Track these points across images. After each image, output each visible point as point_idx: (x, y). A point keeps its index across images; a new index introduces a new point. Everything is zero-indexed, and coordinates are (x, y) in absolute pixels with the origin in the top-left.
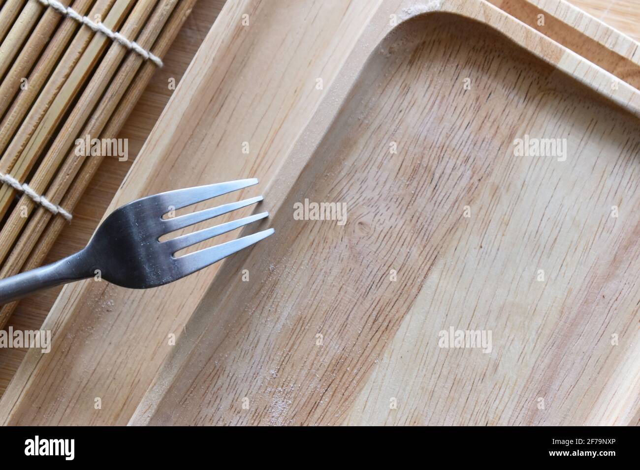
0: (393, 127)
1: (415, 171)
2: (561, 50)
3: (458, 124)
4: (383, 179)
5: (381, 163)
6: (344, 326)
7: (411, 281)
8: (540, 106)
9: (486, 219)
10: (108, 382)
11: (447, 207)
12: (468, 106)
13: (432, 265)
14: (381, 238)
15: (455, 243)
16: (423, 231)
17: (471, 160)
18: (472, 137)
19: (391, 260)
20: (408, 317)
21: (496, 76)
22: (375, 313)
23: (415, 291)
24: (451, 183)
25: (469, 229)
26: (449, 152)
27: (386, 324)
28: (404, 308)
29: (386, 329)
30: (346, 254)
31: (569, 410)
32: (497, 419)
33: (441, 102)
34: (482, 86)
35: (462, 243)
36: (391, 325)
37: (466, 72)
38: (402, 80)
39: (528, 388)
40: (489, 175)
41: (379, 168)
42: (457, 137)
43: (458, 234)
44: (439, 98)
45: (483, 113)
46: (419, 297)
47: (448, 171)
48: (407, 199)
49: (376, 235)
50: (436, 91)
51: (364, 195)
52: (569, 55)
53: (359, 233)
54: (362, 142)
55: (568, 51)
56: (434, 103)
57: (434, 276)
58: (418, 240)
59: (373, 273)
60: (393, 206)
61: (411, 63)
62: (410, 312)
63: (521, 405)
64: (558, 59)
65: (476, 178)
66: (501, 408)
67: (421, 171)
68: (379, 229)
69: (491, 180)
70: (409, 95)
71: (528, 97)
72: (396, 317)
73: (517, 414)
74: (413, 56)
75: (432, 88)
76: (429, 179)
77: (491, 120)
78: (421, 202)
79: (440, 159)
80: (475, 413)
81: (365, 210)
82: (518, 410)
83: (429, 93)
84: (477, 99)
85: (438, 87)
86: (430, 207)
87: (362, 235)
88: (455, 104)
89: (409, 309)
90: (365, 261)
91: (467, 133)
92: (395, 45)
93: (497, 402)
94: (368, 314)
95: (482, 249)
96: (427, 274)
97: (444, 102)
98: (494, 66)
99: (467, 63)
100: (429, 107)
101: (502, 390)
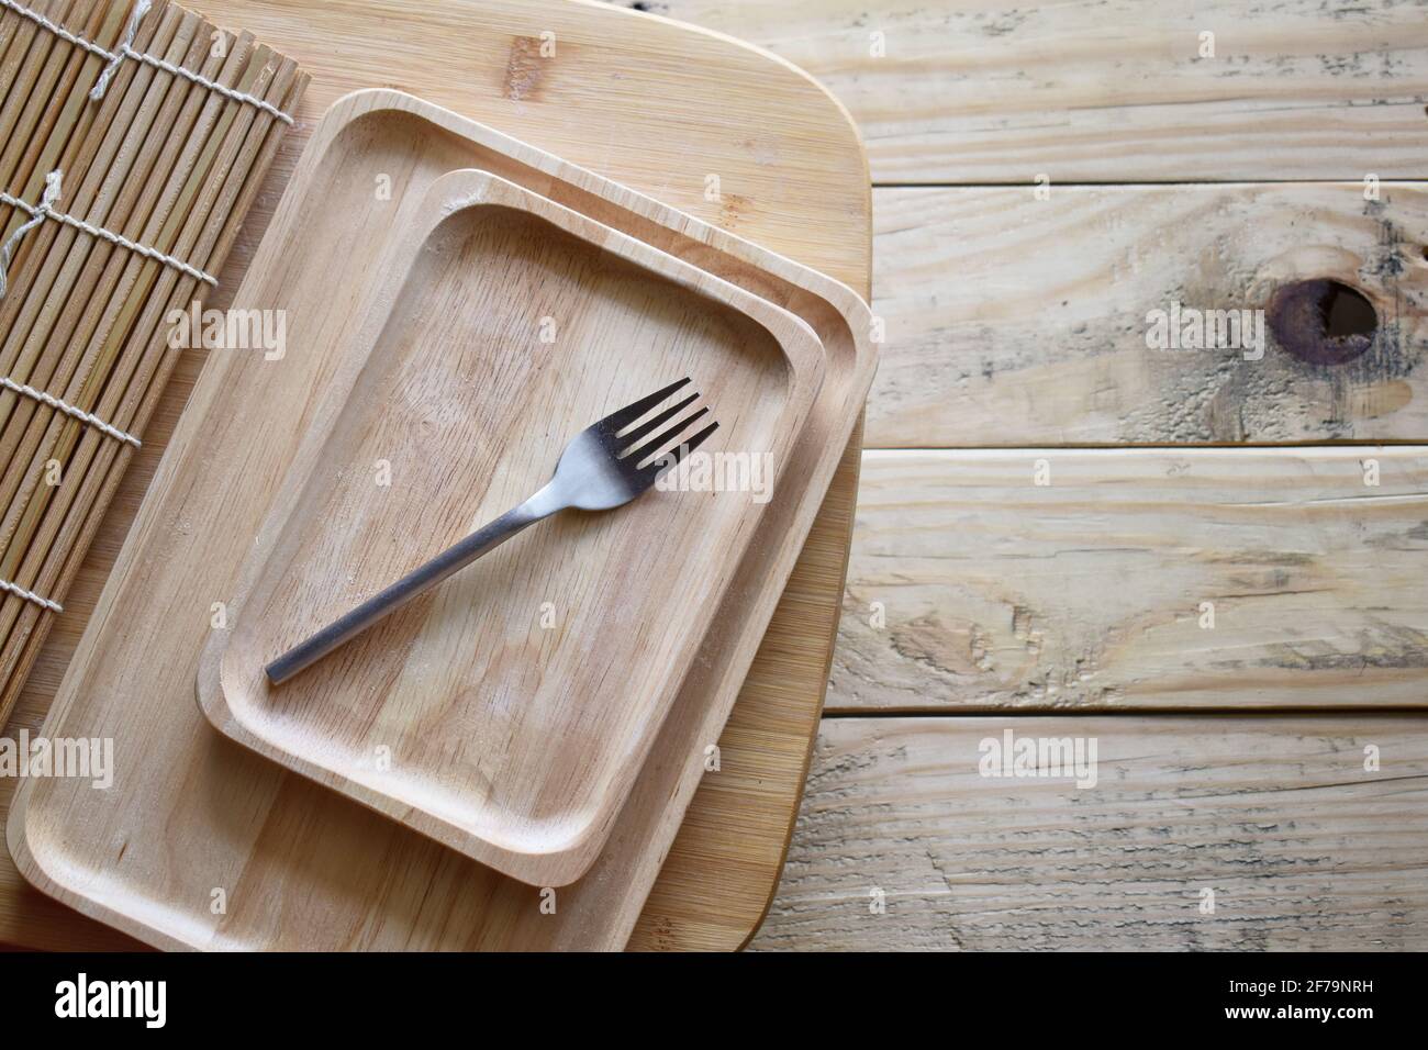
0: (450, 323)
1: (474, 365)
2: (605, 230)
3: (514, 313)
4: (443, 377)
5: (440, 361)
6: (417, 526)
7: (479, 475)
8: (594, 289)
9: (549, 406)
10: (191, 605)
11: (509, 398)
12: (522, 295)
13: (500, 457)
14: (446, 435)
15: (520, 434)
16: (487, 426)
17: (530, 349)
18: (529, 325)
19: (458, 456)
20: (480, 512)
21: (547, 263)
22: (447, 510)
23: (484, 485)
24: (511, 374)
25: (533, 419)
26: (506, 343)
27: (458, 521)
28: (475, 504)
30: (413, 454)
31: (650, 590)
32: (578, 605)
33: (495, 294)
34: (534, 274)
35: (528, 432)
36: (463, 521)
37: (516, 262)
38: (453, 276)
39: (606, 572)
40: (549, 362)
41: (439, 365)
42: (514, 327)
43: (523, 423)
44: (492, 291)
45: (537, 301)
46: (490, 488)
47: (507, 362)
48: (469, 395)
49: (441, 432)
50: (489, 283)
51: (426, 394)
52: (613, 235)
53: (424, 432)
54: (419, 341)
55: (613, 230)
56: (488, 295)
57: (502, 469)
58: (483, 434)
59: (442, 471)
60: (455, 401)
61: (461, 258)
62: (482, 506)
63: (601, 590)
64: (603, 240)
65: (536, 366)
66: (581, 594)
67: (481, 364)
68: (443, 427)
69: (551, 367)
70: (462, 292)
71: (581, 282)
73: (598, 599)
74: (463, 252)
75: (484, 281)
76: (489, 373)
77: (546, 307)
78: (483, 395)
79: (498, 351)
81: (427, 409)
82: (599, 595)
83: (483, 285)
84: (530, 288)
85: (490, 279)
86: (492, 401)
87: (427, 434)
88: (508, 295)
89: (480, 503)
90: (432, 460)
91: (523, 322)
92: (442, 242)
93: (577, 589)
94: (439, 512)
95: (548, 437)
96: (495, 467)
97: (498, 293)
98: (545, 254)
99: (517, 251)
100: (482, 300)
101: (580, 577)
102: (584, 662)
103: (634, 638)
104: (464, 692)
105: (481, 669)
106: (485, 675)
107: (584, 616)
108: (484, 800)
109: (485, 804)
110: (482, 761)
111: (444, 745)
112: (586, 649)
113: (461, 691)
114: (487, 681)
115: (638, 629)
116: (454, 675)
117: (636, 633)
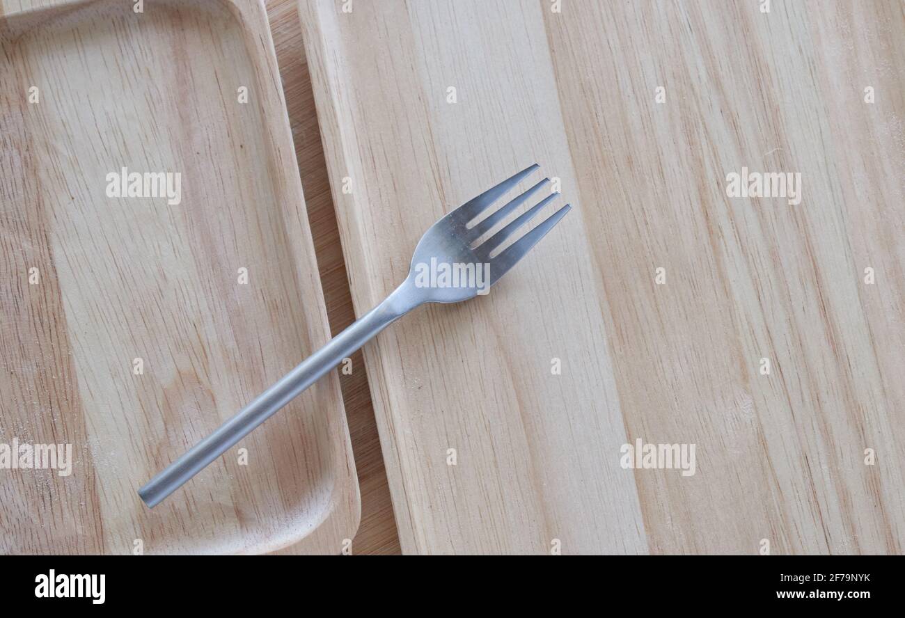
6: (21, 348)
8: (24, 55)
9: (58, 174)
11: (21, 192)
13: (48, 244)
15: (51, 213)
16: (19, 226)
17: (8, 142)
19: (14, 269)
20: (64, 299)
22: (37, 318)
25: (52, 194)
27: (52, 319)
28: (56, 295)
29: (56, 322)
31: (247, 260)
32: (199, 314)
35: (56, 208)
36: (57, 317)
39: (202, 271)
40: (31, 139)
43: (47, 204)
46: (59, 276)
57: (57, 252)
58: (21, 235)
59: (9, 290)
62: (63, 293)
63: (208, 288)
65: (24, 151)
66: (194, 303)
69: (36, 143)
71: (10, 56)
72: (56, 307)
73: (210, 297)
80: (178, 325)
82: (209, 294)
89: (60, 293)
93: (188, 302)
94: (32, 323)
95: (75, 199)
96: (50, 255)
101: (184, 290)
102: (237, 354)
103: (263, 307)
104: (158, 450)
105: (159, 424)
106: (165, 424)
107: (210, 319)
108: (238, 525)
109: (241, 527)
110: (214, 496)
111: (173, 505)
112: (231, 344)
113: (155, 452)
114: (170, 428)
115: (261, 298)
116: (140, 444)
117: (262, 301)
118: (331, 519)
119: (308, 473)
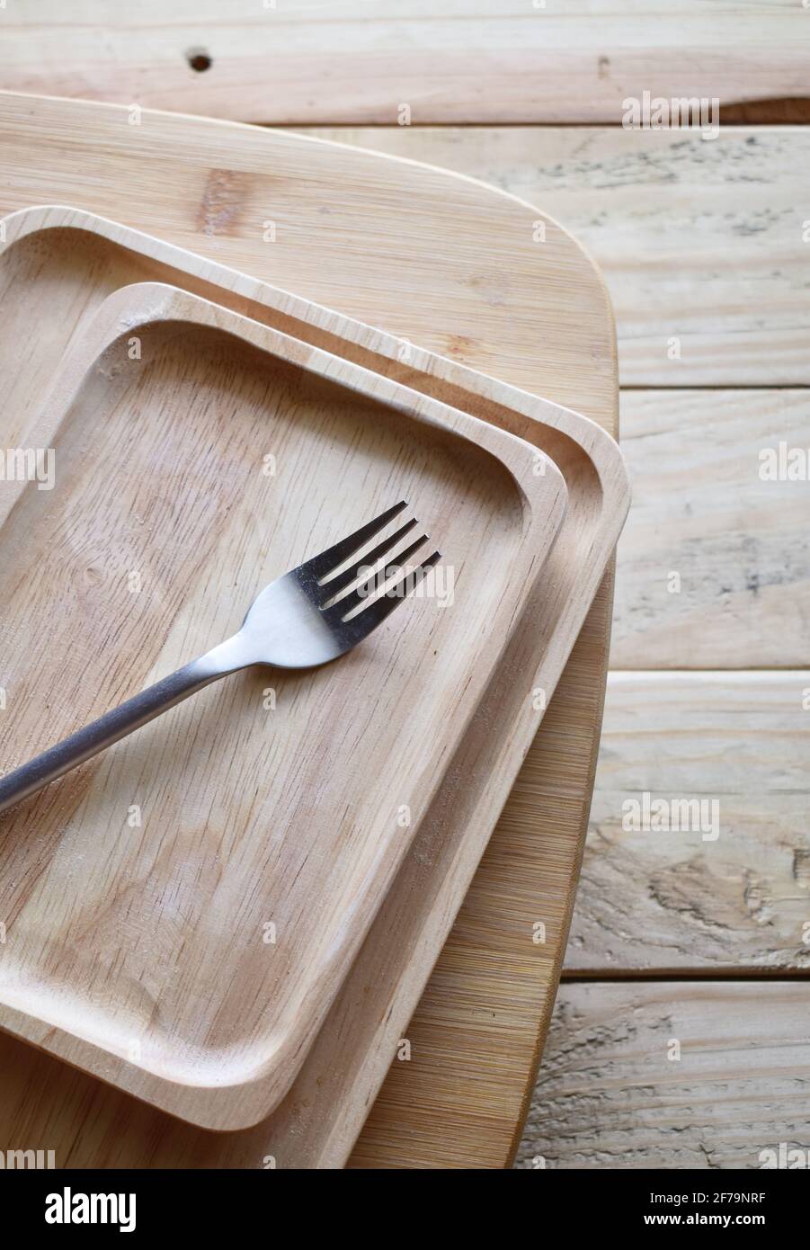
0: (123, 458)
1: (151, 505)
2: (308, 349)
3: (199, 448)
4: (113, 518)
5: (111, 500)
6: (76, 690)
7: (154, 631)
8: (294, 421)
9: (240, 551)
11: (192, 542)
12: (211, 426)
13: (178, 610)
14: (115, 584)
15: (204, 582)
16: (165, 573)
17: (217, 488)
18: (216, 461)
19: (128, 609)
20: (153, 673)
21: (240, 392)
22: (112, 672)
23: (159, 642)
24: (194, 515)
25: (220, 565)
26: (190, 481)
27: (126, 683)
28: (148, 663)
29: (127, 688)
30: (75, 605)
31: (358, 766)
32: (269, 784)
33: (178, 426)
34: (225, 402)
35: (213, 581)
37: (205, 390)
38: (130, 407)
39: (304, 744)
40: (240, 501)
41: (109, 505)
42: (199, 463)
43: (208, 572)
44: (175, 422)
45: (228, 433)
46: (165, 647)
47: (191, 501)
48: (144, 538)
49: (109, 581)
50: (171, 414)
51: (92, 538)
52: (317, 354)
53: (88, 581)
54: (87, 477)
55: (317, 349)
56: (169, 428)
57: (182, 623)
58: (160, 583)
59: (108, 626)
60: (127, 547)
61: (140, 386)
62: (155, 667)
63: (298, 765)
64: (305, 359)
65: (224, 506)
66: (273, 770)
67: (159, 504)
68: (112, 574)
69: (242, 507)
70: (139, 424)
71: (279, 412)
72: (138, 674)
73: (293, 776)
74: (142, 378)
75: (166, 412)
76: (169, 512)
77: (238, 440)
78: (160, 539)
79: (180, 488)
80: (241, 780)
81: (94, 554)
82: (295, 772)
83: (164, 415)
84: (220, 419)
85: (173, 410)
86: (172, 544)
87: (91, 583)
88: (194, 427)
89: (153, 663)
90: (97, 613)
91: (210, 457)
92: (117, 366)
93: (268, 764)
94: (104, 674)
95: (237, 587)
96: (172, 621)
97: (181, 426)
98: (238, 381)
99: (206, 379)
100: (164, 432)
101: (273, 750)
102: (276, 853)
103: (338, 824)
104: (127, 888)
105: (148, 862)
106: (153, 868)
107: (277, 797)
108: (146, 1024)
109: (148, 1029)
110: (145, 976)
111: (99, 954)
112: (278, 837)
113: (122, 888)
114: (155, 875)
115: (343, 812)
116: (114, 869)
117: (340, 817)
118: (242, 1090)
119: (255, 1025)
